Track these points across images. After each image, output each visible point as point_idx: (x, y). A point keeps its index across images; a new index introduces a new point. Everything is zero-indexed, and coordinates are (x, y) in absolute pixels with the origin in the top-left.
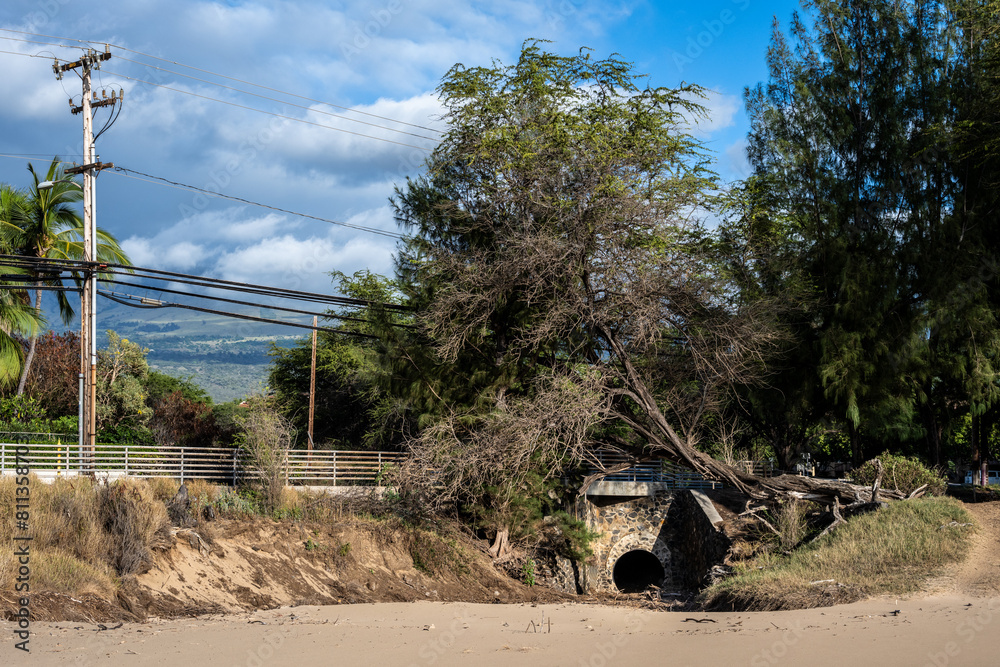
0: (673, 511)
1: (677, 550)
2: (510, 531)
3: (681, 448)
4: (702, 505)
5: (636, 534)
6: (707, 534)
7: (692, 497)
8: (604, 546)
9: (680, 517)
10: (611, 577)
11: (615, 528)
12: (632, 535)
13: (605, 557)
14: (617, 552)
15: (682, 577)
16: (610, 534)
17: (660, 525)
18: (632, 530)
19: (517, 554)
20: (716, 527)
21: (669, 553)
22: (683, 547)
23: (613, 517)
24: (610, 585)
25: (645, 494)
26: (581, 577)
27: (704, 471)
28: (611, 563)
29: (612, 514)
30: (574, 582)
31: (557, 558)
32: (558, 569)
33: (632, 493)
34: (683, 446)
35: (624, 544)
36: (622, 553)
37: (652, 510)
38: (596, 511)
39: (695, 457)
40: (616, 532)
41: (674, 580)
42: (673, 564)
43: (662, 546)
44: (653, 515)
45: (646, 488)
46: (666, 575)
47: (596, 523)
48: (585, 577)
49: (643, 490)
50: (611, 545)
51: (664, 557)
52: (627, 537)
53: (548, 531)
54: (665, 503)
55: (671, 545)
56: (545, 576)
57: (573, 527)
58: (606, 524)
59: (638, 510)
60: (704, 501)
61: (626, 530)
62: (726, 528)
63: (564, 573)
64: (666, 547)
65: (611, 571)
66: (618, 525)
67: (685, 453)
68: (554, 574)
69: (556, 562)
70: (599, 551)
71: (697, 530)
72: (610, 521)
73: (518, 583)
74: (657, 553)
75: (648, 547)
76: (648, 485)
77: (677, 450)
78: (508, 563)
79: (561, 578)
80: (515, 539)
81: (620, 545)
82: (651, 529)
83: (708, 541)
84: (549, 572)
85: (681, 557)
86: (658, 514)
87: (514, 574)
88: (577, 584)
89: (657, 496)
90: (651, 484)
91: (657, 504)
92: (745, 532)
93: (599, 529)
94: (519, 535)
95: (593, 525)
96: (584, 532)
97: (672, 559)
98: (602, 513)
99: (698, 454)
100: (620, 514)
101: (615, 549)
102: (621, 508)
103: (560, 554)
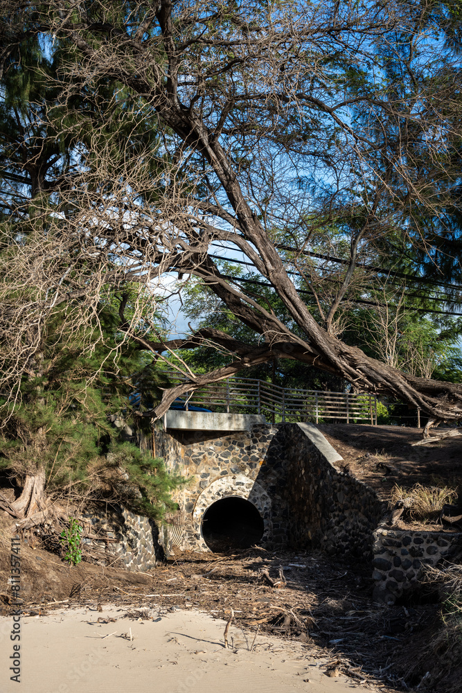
0: (274, 449)
1: (279, 497)
2: (48, 473)
3: (320, 337)
4: (313, 440)
5: (230, 478)
6: (323, 476)
7: (300, 432)
8: (190, 493)
9: (282, 457)
10: (199, 531)
11: (203, 471)
12: (224, 479)
13: (191, 508)
14: (207, 500)
15: (285, 530)
16: (198, 478)
17: (259, 466)
18: (224, 473)
19: (59, 511)
20: (337, 468)
21: (270, 500)
22: (286, 493)
23: (201, 457)
24: (197, 541)
25: (242, 428)
26: (161, 534)
27: (354, 376)
28: (199, 513)
29: (200, 454)
30: (151, 543)
31: (125, 513)
32: (127, 528)
33: (226, 427)
34: (323, 335)
35: (215, 491)
36: (212, 502)
37: (249, 448)
38: (180, 449)
39: (341, 354)
40: (205, 475)
41: (275, 533)
42: (274, 514)
43: (260, 492)
44: (249, 454)
45: (242, 420)
46: (266, 528)
47: (181, 464)
48: (166, 534)
49: (238, 423)
50: (199, 492)
51: (263, 505)
52: (219, 482)
53: (108, 474)
54: (264, 440)
55: (272, 491)
56: (105, 541)
57: (145, 468)
58: (193, 467)
59: (232, 448)
60: (315, 435)
61: (217, 473)
62: (352, 468)
63: (136, 534)
64: (265, 493)
65: (199, 524)
66: (207, 466)
67: (325, 346)
68: (119, 538)
69: (122, 520)
70: (184, 499)
71: (307, 472)
72: (197, 462)
73: (53, 560)
74: (255, 500)
75: (245, 494)
76: (245, 417)
77: (313, 342)
78: (42, 525)
79: (130, 541)
80: (55, 487)
81: (210, 492)
82: (247, 471)
83: (325, 486)
84: (111, 535)
85: (284, 506)
86: (256, 453)
87: (51, 545)
88: (156, 544)
89: (256, 431)
90: (248, 416)
91: (255, 441)
92: (380, 474)
93: (184, 472)
94: (61, 481)
95: (177, 467)
96: (162, 475)
97: (273, 508)
98: (189, 453)
99: (346, 348)
100: (210, 454)
101: (204, 496)
102: (209, 445)
103: (129, 508)
